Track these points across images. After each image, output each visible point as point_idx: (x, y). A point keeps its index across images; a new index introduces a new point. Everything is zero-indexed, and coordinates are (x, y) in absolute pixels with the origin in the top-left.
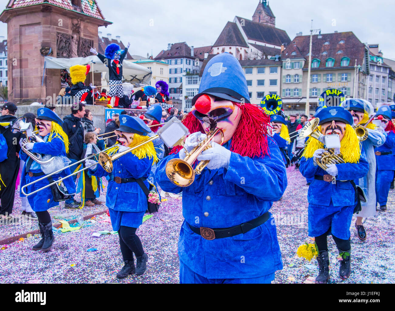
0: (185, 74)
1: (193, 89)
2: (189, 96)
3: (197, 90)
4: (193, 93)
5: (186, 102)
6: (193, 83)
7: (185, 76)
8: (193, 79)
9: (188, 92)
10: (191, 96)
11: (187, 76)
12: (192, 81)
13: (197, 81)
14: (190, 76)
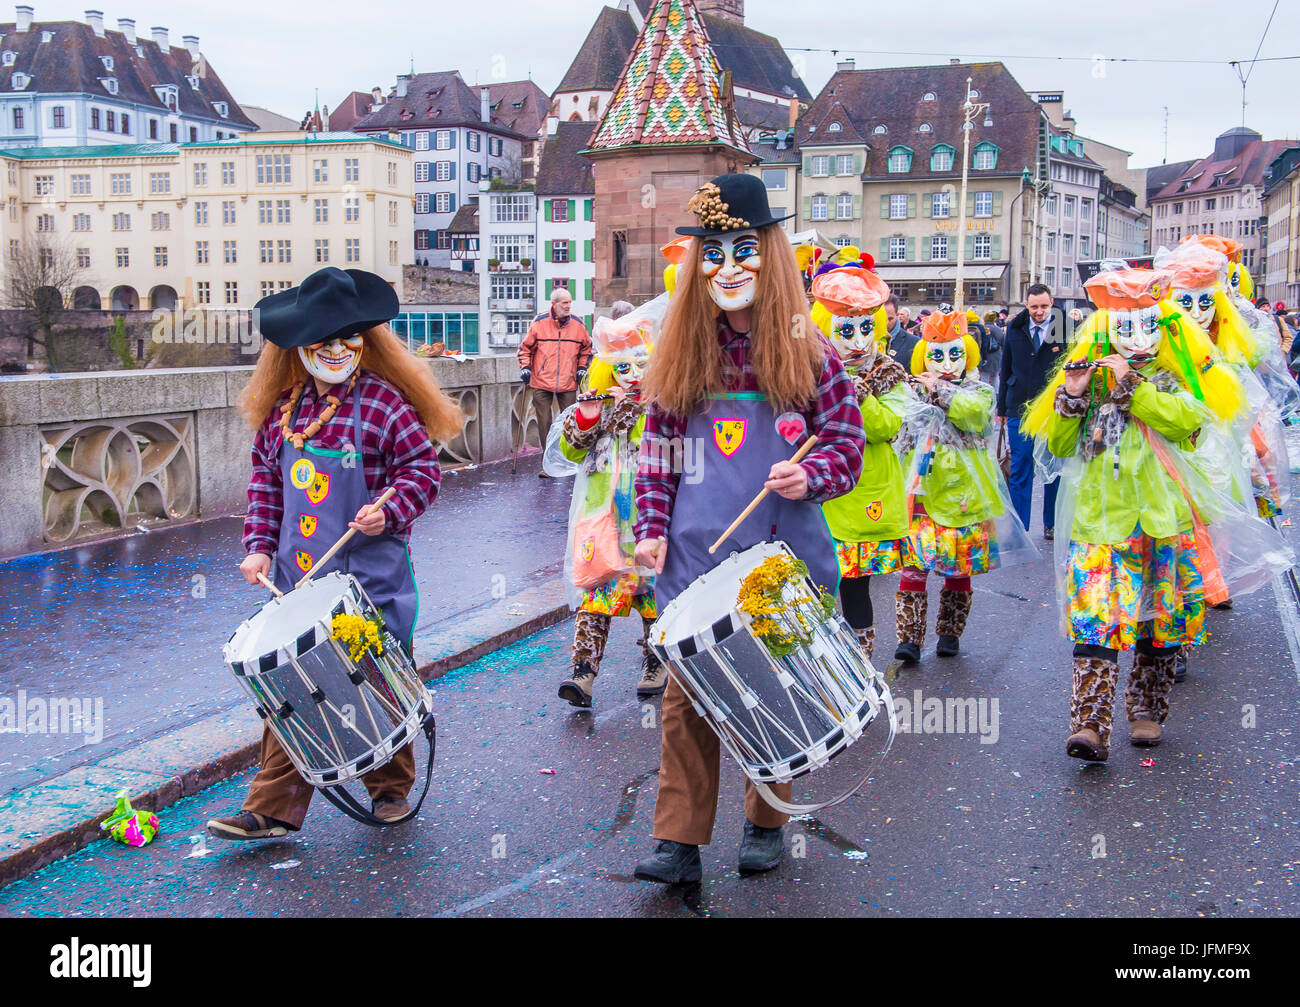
0: (485, 185)
1: (516, 237)
2: (502, 259)
3: (527, 239)
4: (516, 249)
5: (494, 280)
6: (515, 215)
7: (487, 192)
8: (513, 204)
9: (499, 245)
10: (510, 260)
11: (494, 194)
12: (510, 211)
13: (527, 209)
14: (504, 195)
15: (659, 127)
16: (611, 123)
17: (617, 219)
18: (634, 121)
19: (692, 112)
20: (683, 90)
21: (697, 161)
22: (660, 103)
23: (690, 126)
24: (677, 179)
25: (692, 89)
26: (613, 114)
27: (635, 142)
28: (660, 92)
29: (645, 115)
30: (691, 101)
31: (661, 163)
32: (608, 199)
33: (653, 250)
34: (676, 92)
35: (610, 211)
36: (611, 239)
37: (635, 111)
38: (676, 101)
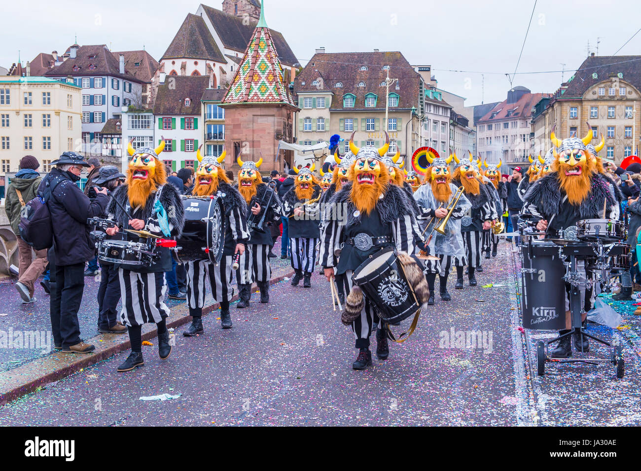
0: (125, 109)
1: (143, 137)
3: (149, 139)
6: (142, 126)
7: (126, 113)
8: (141, 120)
11: (130, 114)
12: (139, 123)
13: (148, 122)
14: (136, 114)
15: (256, 95)
16: (233, 92)
17: (236, 136)
18: (244, 91)
19: (271, 88)
20: (267, 78)
21: (274, 111)
22: (256, 84)
23: (271, 95)
24: (264, 119)
25: (271, 78)
26: (233, 88)
27: (245, 101)
28: (256, 78)
29: (249, 89)
30: (271, 83)
31: (257, 111)
32: (232, 127)
33: (253, 151)
34: (263, 79)
35: (232, 132)
36: (232, 145)
37: (244, 87)
38: (263, 83)
